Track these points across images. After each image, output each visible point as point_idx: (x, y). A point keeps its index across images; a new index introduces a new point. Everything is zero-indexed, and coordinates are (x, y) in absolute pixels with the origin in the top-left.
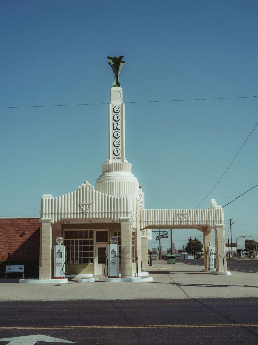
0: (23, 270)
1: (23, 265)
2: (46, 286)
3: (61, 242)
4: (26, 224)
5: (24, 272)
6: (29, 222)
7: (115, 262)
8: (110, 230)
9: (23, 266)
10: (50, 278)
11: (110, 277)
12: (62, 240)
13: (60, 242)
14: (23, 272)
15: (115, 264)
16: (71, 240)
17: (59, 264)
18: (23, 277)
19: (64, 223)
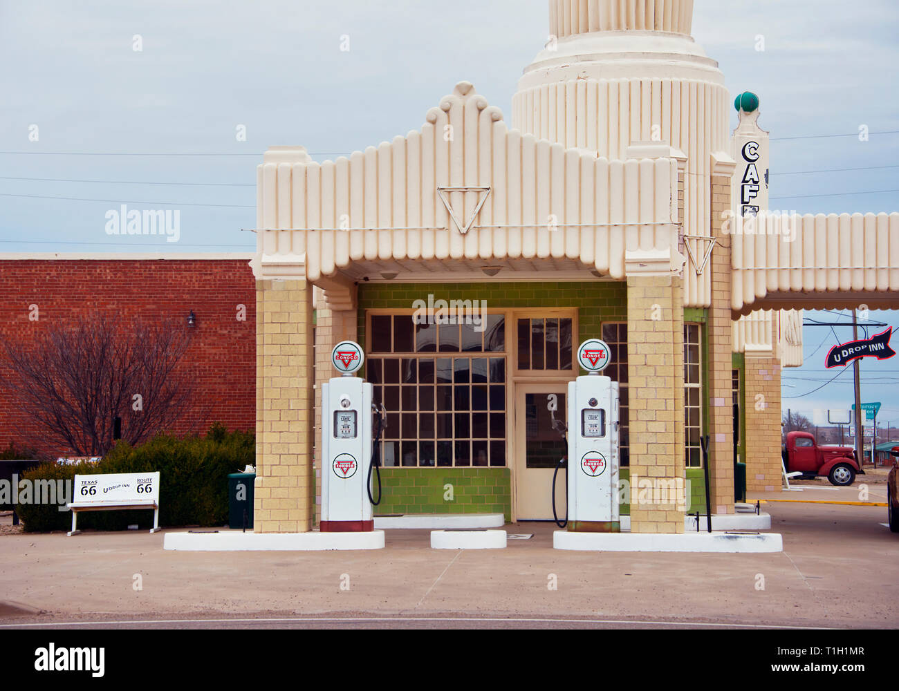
0: (152, 498)
1: (154, 471)
2: (284, 559)
3: (354, 363)
4: (196, 286)
5: (157, 503)
6: (208, 277)
7: (599, 457)
8: (580, 312)
9: (155, 477)
10: (303, 525)
11: (578, 524)
12: (357, 354)
13: (346, 365)
14: (154, 505)
15: (600, 469)
16: (401, 356)
17: (344, 466)
18: (153, 527)
19: (366, 279)
